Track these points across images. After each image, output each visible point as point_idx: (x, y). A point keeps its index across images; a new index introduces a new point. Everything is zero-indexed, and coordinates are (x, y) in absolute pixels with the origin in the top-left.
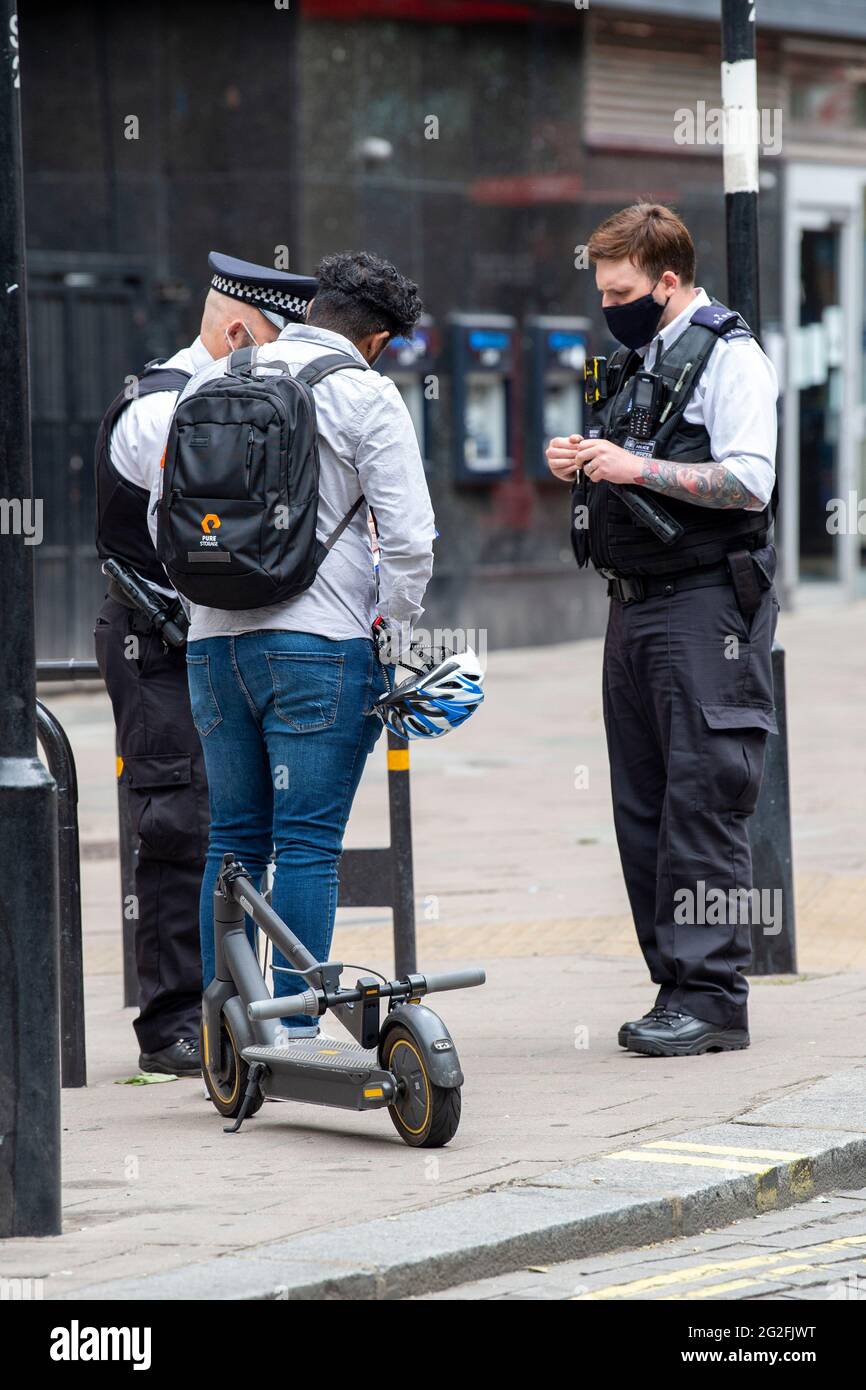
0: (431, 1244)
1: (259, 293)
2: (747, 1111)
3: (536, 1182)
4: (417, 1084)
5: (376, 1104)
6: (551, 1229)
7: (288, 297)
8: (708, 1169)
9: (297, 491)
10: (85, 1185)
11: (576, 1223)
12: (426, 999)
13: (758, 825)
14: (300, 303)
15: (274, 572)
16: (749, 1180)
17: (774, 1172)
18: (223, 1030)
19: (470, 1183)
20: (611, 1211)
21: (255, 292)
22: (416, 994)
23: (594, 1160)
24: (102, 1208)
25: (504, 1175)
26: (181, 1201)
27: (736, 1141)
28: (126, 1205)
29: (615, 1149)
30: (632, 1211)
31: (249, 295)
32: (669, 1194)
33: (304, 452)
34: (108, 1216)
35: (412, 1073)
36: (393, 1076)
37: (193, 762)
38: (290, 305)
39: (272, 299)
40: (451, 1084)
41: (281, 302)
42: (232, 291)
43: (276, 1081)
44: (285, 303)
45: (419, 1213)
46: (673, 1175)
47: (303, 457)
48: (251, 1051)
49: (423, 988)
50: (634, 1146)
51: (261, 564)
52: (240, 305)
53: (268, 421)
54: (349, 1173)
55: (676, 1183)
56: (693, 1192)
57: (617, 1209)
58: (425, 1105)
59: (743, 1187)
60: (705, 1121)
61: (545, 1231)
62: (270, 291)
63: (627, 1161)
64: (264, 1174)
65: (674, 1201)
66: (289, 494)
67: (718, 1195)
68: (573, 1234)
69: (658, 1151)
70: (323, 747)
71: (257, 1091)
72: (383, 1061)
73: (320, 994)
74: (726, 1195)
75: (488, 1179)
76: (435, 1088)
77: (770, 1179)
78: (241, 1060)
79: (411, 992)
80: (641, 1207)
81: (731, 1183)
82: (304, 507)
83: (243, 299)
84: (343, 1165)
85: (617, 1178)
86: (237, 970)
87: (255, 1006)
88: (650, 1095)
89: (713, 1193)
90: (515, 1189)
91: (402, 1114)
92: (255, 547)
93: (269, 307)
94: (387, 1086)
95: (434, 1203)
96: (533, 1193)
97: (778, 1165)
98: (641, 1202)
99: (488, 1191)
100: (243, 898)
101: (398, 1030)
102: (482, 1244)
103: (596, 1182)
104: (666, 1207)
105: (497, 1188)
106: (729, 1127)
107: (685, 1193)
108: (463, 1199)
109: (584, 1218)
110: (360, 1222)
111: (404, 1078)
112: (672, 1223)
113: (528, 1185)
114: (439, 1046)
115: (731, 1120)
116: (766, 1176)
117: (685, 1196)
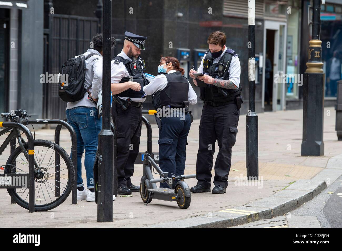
0: (184, 225)
1: (133, 40)
2: (247, 204)
3: (205, 215)
4: (182, 196)
5: (174, 200)
6: (207, 224)
7: (138, 40)
8: (238, 214)
9: (78, 77)
10: (117, 213)
11: (212, 223)
12: (185, 180)
13: (252, 150)
14: (141, 42)
15: (72, 93)
16: (246, 216)
17: (251, 215)
18: (145, 185)
19: (192, 215)
20: (219, 221)
21: (132, 39)
22: (183, 179)
23: (216, 212)
24: (120, 218)
25: (199, 214)
26: (136, 217)
27: (244, 209)
28: (125, 217)
29: (220, 210)
30: (223, 221)
31: (131, 40)
32: (230, 218)
33: (81, 71)
34: (122, 219)
35: (182, 194)
36: (178, 195)
37: (126, 133)
38: (139, 42)
39: (135, 41)
40: (189, 197)
41: (137, 41)
42: (128, 39)
43: (155, 195)
44: (138, 42)
45: (182, 220)
46: (232, 215)
47: (80, 72)
48: (150, 190)
49: (184, 178)
50: (224, 209)
51: (70, 92)
52: (129, 42)
53: (73, 64)
54: (169, 213)
55: (232, 216)
56: (235, 218)
57: (220, 220)
58: (184, 201)
59: (245, 217)
60: (238, 206)
61: (206, 224)
62: (135, 39)
63: (222, 212)
64: (152, 213)
65: (231, 219)
66: (77, 79)
67: (240, 219)
68: (212, 225)
69: (229, 210)
70: (88, 131)
71: (151, 197)
72: (176, 192)
73: (164, 178)
74: (242, 219)
75: (195, 215)
76: (186, 197)
77: (250, 216)
78: (148, 191)
79: (181, 178)
80: (225, 220)
81: (243, 217)
82: (79, 81)
83: (130, 41)
84: (167, 211)
85: (221, 215)
86: (147, 173)
87: (151, 180)
88: (228, 201)
89: (239, 218)
90: (200, 216)
91: (179, 202)
92: (69, 89)
93: (135, 42)
94: (176, 196)
95: (185, 218)
96: (204, 217)
97: (252, 214)
98: (225, 219)
99: (195, 217)
100: (149, 160)
101: (179, 186)
102: (194, 226)
103: (217, 216)
104: (230, 220)
105: (197, 216)
106: (243, 207)
107: (233, 218)
108: (191, 218)
109: (214, 222)
110: (170, 221)
111: (180, 195)
112: (231, 224)
113: (203, 216)
114: (187, 189)
115: (243, 206)
116: (250, 215)
117: (234, 219)
